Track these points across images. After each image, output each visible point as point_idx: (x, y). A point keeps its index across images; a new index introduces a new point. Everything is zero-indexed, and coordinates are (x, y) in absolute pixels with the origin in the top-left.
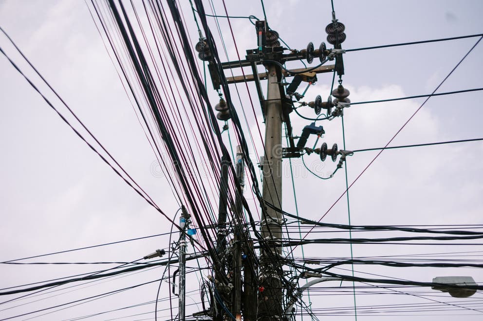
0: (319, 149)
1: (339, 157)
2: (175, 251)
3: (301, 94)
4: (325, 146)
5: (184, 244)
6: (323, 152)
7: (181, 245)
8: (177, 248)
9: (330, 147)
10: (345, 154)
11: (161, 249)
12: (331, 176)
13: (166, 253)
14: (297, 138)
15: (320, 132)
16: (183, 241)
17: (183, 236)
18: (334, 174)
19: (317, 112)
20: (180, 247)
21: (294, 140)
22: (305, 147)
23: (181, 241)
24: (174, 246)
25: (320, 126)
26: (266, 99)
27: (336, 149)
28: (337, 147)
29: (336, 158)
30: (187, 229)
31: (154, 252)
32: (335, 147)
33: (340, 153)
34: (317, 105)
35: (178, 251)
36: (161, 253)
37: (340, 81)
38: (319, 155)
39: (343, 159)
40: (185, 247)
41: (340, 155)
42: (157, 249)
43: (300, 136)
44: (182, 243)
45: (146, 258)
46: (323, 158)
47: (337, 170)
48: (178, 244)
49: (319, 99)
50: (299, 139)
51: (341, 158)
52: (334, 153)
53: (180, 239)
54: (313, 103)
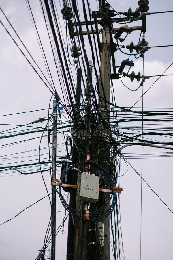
0: (130, 75)
1: (141, 79)
2: (50, 119)
3: (123, 39)
4: (133, 73)
5: (56, 115)
6: (132, 77)
7: (54, 115)
8: (51, 117)
9: (136, 74)
10: (145, 78)
11: (42, 118)
12: (137, 90)
13: (45, 120)
14: (118, 67)
15: (131, 64)
16: (55, 113)
17: (55, 111)
18: (138, 88)
19: (131, 51)
20: (53, 117)
21: (116, 68)
22: (123, 72)
23: (54, 114)
24: (50, 116)
25: (132, 61)
26: (101, 43)
27: (140, 75)
28: (140, 74)
29: (139, 80)
30: (57, 107)
31: (38, 119)
32: (139, 73)
33: (142, 77)
34: (131, 47)
35: (52, 119)
36: (42, 120)
37: (144, 36)
38: (130, 78)
39: (143, 81)
40: (56, 117)
41: (142, 78)
42: (40, 118)
43: (120, 66)
44: (55, 114)
45: (33, 123)
46: (132, 80)
47: (140, 87)
48: (52, 115)
49: (132, 44)
50: (119, 68)
51: (142, 80)
52: (138, 77)
53: (53, 112)
54: (129, 46)
